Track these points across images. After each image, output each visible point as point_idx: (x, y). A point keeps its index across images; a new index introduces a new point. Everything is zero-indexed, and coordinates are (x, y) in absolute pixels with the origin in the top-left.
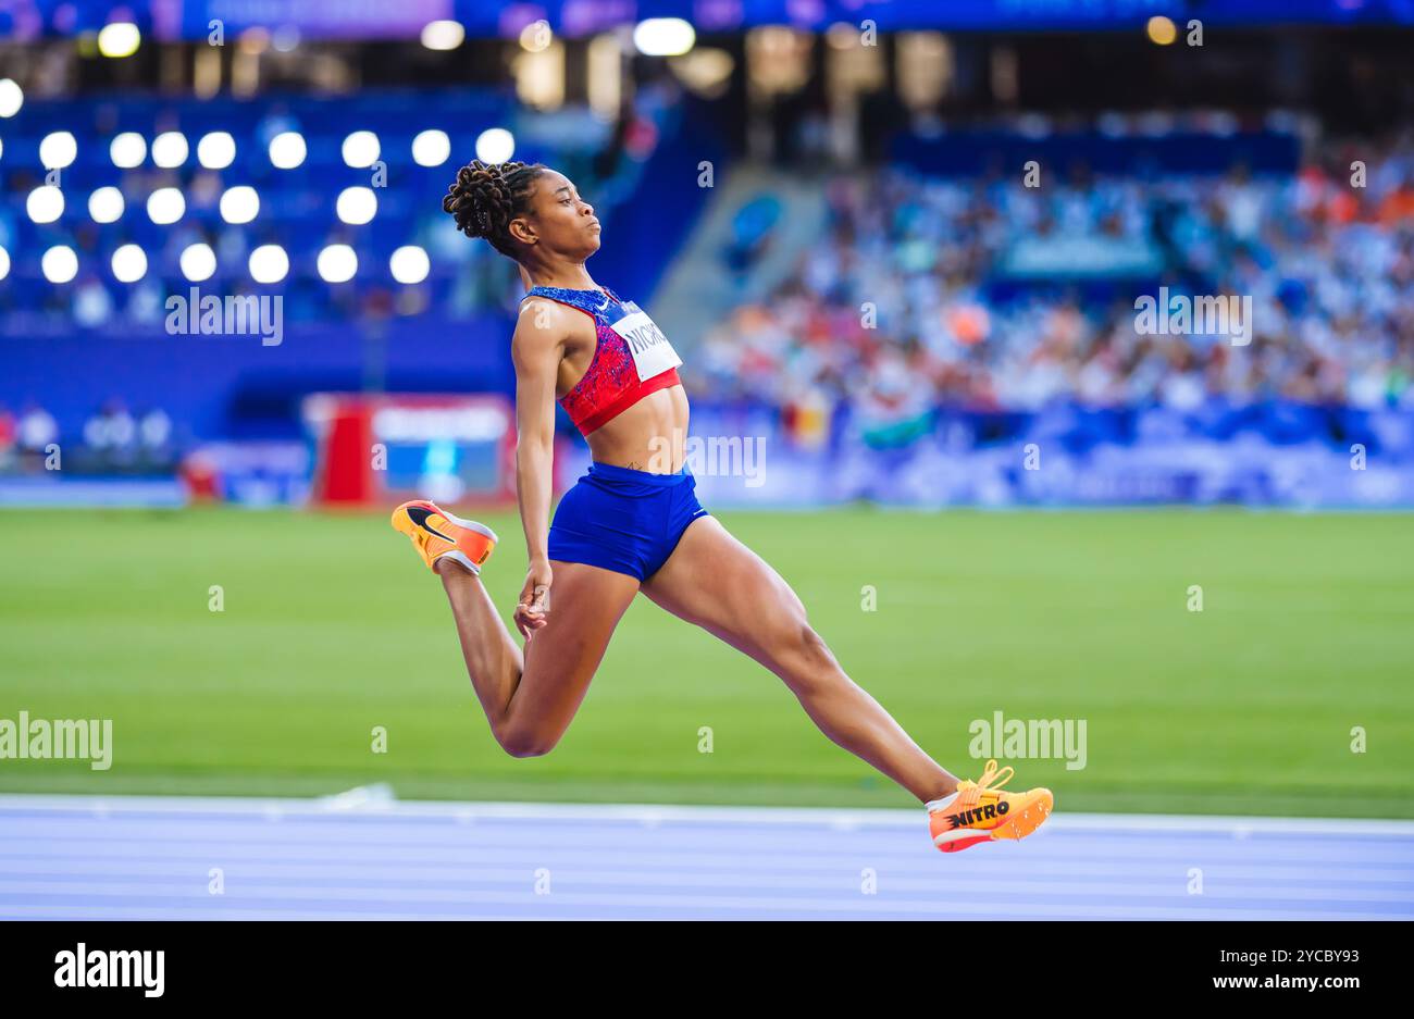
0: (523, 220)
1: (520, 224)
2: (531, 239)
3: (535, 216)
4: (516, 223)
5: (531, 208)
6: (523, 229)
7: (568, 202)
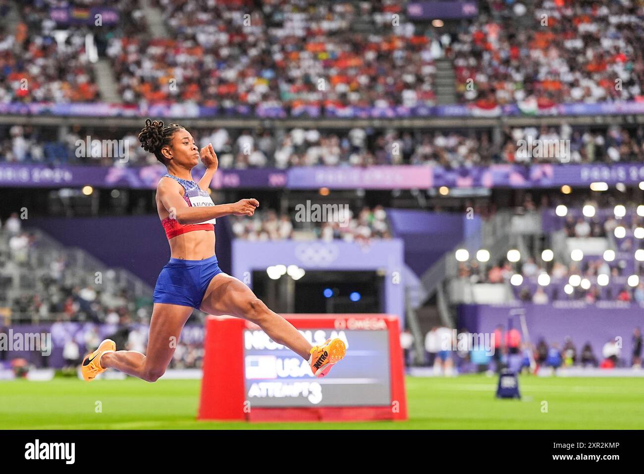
0: (168, 149)
1: (166, 150)
2: (170, 157)
4: (165, 149)
6: (167, 152)
7: (187, 143)
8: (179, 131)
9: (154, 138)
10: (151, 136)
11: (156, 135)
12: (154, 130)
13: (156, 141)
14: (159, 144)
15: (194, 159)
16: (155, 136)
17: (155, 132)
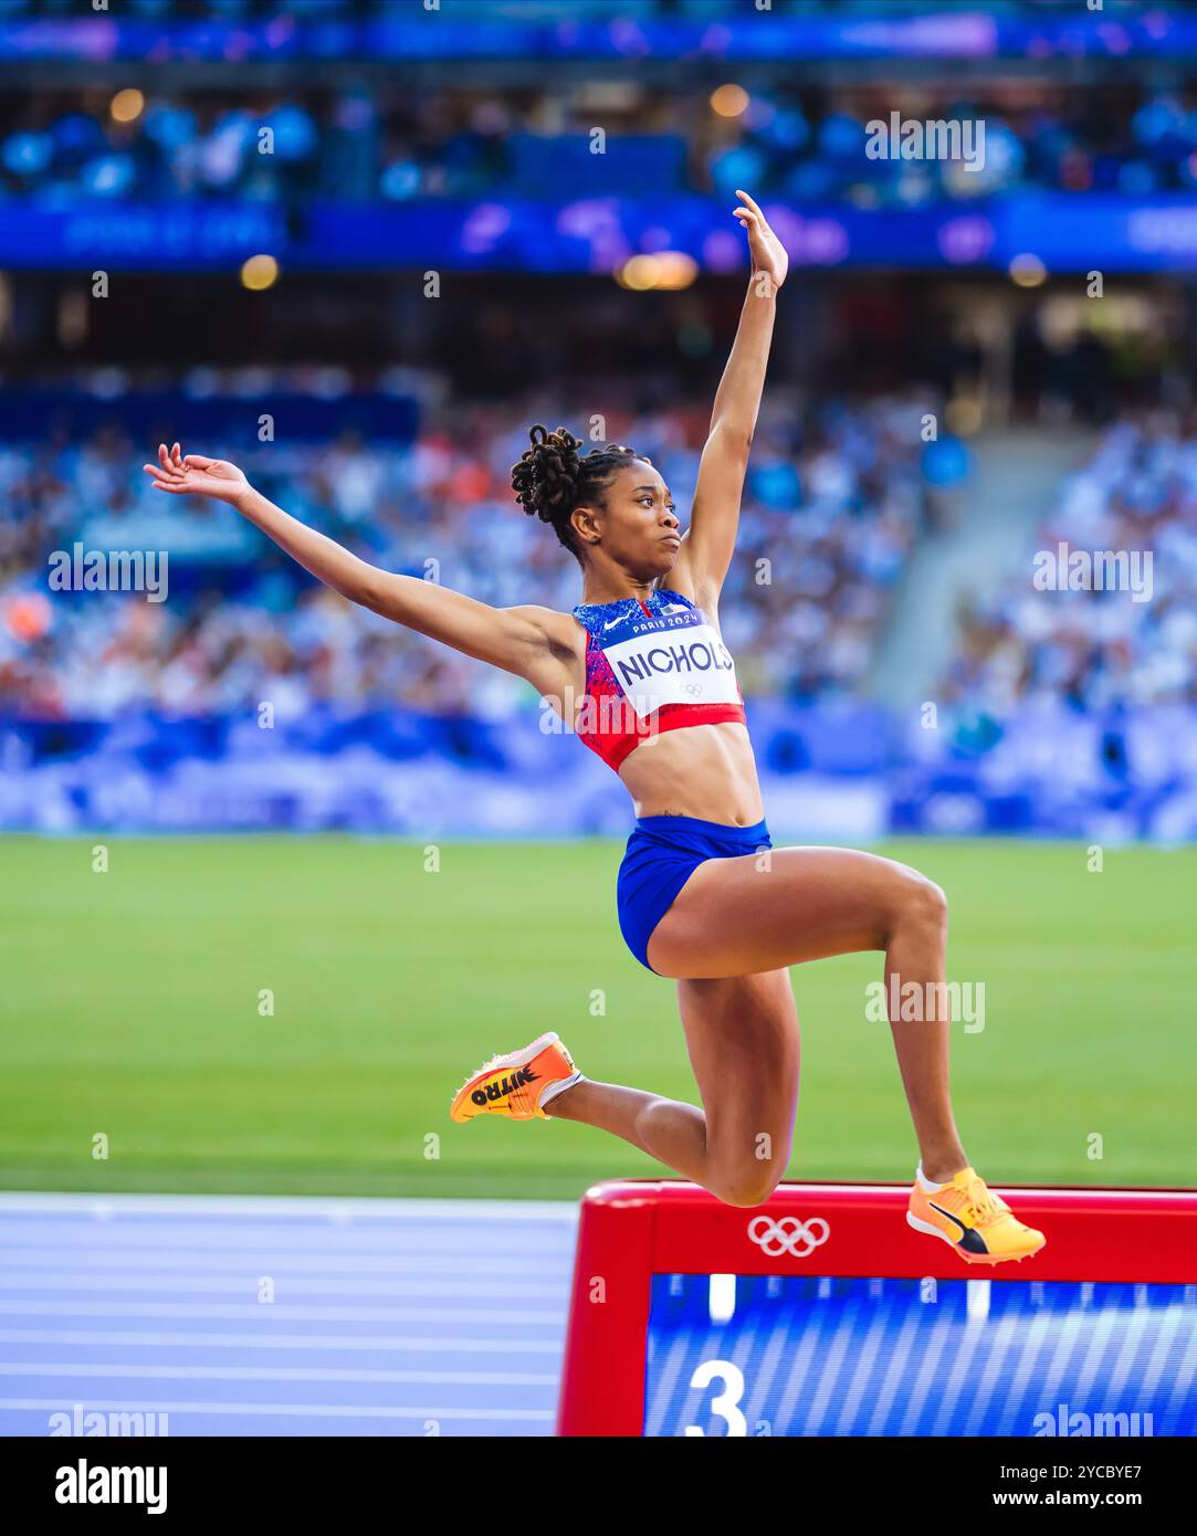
0: (588, 511)
3: (603, 509)
4: (581, 513)
5: (602, 500)
6: (587, 521)
7: (651, 502)
8: (629, 465)
9: (549, 480)
10: (542, 475)
11: (557, 471)
12: (551, 458)
13: (556, 492)
14: (562, 500)
15: (662, 551)
16: (552, 475)
17: (554, 466)
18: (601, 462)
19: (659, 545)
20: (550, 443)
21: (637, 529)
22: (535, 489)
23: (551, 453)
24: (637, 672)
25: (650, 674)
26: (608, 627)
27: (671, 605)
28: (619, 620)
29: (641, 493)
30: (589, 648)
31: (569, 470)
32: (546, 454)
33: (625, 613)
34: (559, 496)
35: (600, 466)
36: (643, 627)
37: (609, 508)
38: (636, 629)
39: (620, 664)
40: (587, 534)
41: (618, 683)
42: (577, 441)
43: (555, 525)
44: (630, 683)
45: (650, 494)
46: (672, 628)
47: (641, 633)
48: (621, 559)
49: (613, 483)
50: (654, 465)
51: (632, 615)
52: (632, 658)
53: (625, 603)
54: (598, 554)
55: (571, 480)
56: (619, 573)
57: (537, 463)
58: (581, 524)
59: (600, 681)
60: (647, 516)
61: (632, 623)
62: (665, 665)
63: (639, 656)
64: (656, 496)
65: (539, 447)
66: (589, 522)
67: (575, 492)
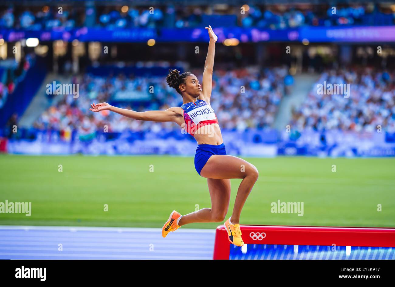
3: (185, 84)
5: (185, 83)
18: (184, 75)
19: (197, 90)
20: (173, 72)
21: (192, 88)
22: (171, 82)
23: (174, 74)
24: (194, 116)
25: (197, 116)
26: (187, 108)
27: (200, 102)
28: (189, 106)
29: (192, 80)
30: (184, 113)
31: (178, 77)
32: (173, 75)
33: (191, 105)
34: (176, 82)
35: (184, 76)
36: (195, 107)
37: (186, 84)
38: (193, 108)
39: (191, 115)
40: (182, 90)
41: (191, 119)
42: (179, 72)
43: (176, 89)
44: (193, 118)
45: (194, 81)
46: (200, 106)
47: (194, 108)
48: (190, 94)
49: (187, 79)
50: (194, 75)
51: (192, 105)
52: (193, 114)
53: (190, 103)
54: (185, 93)
55: (178, 79)
56: (190, 97)
57: (171, 76)
58: (181, 88)
59: (187, 119)
60: (194, 85)
61: (192, 107)
62: (200, 114)
63: (194, 113)
64: (196, 81)
65: (171, 73)
66: (183, 87)
67: (179, 82)
